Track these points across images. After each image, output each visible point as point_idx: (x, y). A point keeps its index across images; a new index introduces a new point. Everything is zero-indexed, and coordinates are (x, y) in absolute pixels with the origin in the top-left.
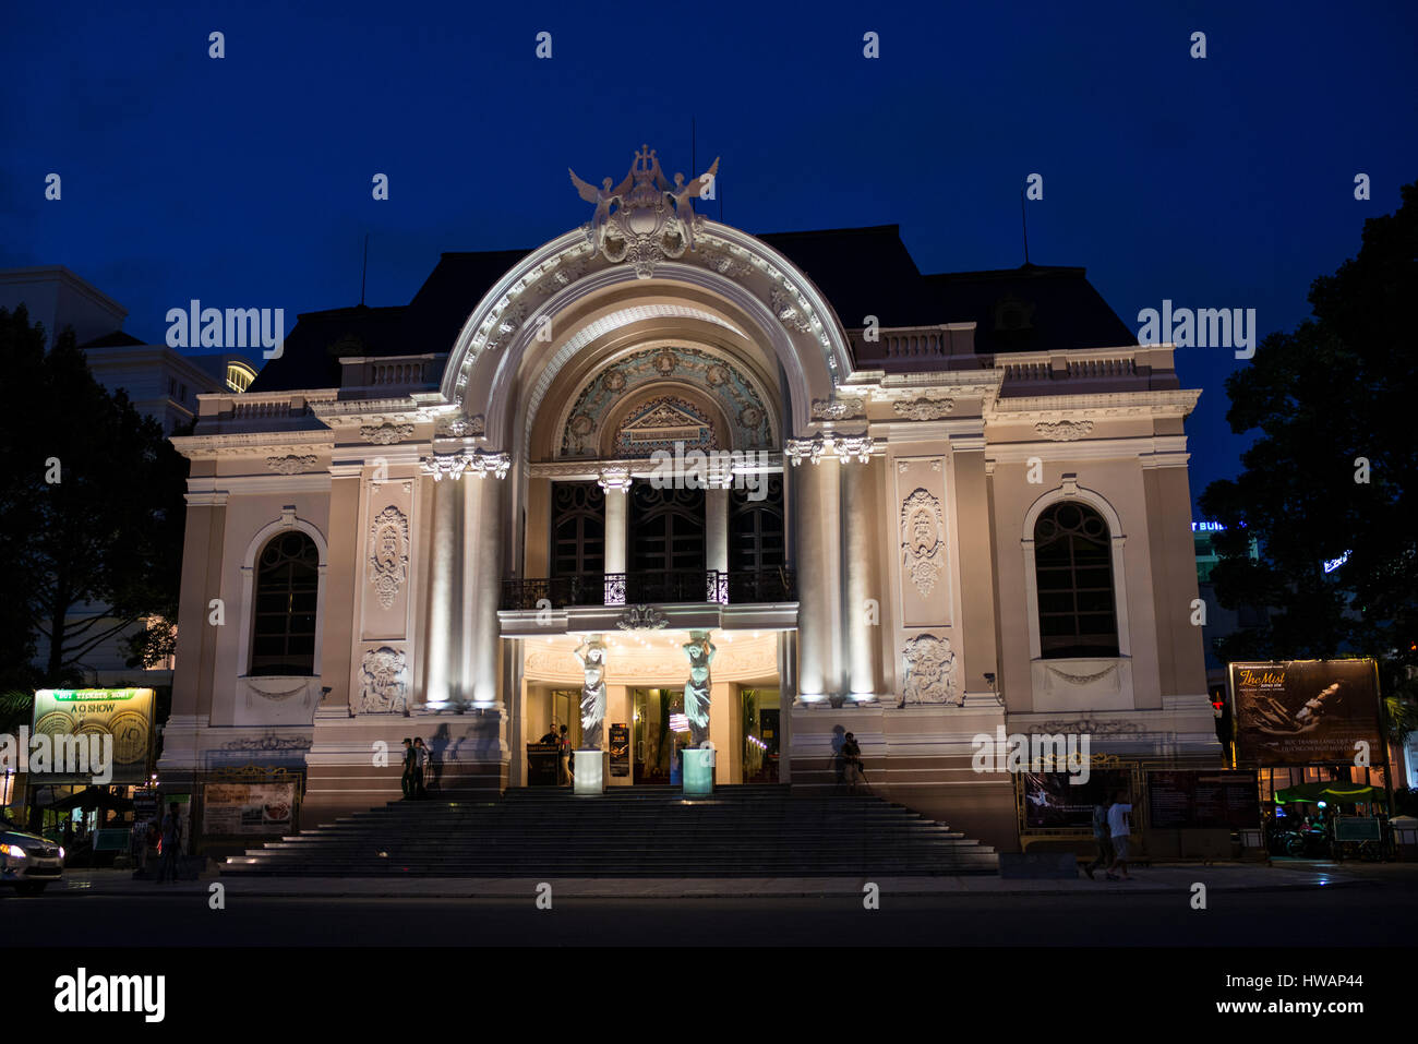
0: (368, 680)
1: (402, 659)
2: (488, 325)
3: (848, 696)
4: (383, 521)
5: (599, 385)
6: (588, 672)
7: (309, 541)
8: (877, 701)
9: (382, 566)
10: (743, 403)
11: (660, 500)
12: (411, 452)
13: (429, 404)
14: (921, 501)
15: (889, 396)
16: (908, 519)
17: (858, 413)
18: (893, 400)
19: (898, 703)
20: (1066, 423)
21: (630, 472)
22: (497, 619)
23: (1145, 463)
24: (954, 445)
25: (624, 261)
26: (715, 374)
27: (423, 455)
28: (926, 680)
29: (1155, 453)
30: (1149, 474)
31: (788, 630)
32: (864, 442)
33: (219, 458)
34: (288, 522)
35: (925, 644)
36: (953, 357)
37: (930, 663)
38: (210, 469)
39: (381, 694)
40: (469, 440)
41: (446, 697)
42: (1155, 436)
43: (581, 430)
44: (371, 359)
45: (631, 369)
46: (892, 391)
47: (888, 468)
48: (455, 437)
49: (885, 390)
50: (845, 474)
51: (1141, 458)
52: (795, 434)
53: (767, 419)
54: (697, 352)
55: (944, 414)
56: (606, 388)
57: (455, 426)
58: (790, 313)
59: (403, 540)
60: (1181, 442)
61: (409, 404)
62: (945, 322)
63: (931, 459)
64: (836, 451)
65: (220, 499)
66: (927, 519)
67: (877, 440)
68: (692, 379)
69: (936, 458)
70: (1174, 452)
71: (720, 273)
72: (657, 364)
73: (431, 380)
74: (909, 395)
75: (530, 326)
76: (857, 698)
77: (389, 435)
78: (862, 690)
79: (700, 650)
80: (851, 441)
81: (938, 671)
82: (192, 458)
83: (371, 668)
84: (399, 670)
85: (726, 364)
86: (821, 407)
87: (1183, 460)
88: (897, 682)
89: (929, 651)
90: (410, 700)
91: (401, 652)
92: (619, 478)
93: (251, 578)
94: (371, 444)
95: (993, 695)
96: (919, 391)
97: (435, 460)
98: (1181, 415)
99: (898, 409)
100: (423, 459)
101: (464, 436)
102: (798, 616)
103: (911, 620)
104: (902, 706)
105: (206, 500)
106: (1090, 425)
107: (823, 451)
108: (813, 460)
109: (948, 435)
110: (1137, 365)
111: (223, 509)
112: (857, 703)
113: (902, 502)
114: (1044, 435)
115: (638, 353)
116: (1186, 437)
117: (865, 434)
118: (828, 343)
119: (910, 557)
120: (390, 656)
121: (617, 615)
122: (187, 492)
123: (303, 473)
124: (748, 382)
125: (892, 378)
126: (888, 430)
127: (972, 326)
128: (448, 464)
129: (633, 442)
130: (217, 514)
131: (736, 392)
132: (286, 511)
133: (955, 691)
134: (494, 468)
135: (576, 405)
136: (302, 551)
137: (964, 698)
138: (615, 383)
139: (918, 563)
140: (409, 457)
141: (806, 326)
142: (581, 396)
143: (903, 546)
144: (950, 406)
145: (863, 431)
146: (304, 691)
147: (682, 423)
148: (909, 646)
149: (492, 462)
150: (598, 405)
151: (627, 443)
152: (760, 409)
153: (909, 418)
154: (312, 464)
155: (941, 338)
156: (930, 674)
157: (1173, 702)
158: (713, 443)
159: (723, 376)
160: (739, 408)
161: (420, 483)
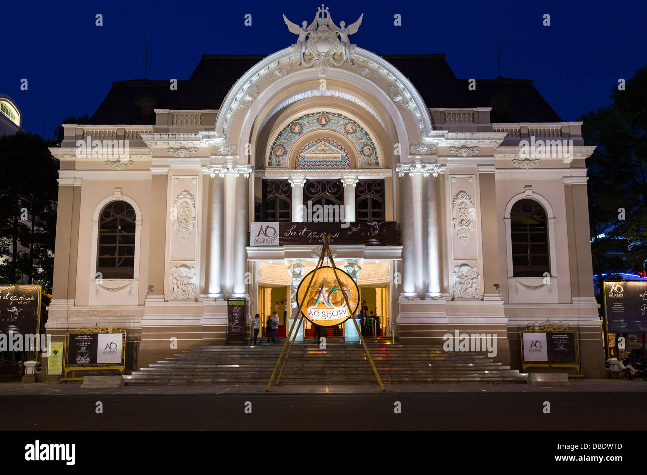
0: (175, 281)
1: (193, 271)
2: (239, 96)
3: (427, 294)
4: (181, 198)
5: (288, 130)
6: (294, 279)
7: (129, 206)
8: (442, 297)
9: (181, 222)
10: (364, 142)
11: (319, 191)
12: (197, 162)
13: (208, 137)
14: (463, 197)
15: (447, 144)
16: (456, 206)
17: (433, 152)
18: (449, 145)
19: (451, 298)
20: (528, 160)
21: (305, 177)
22: (246, 251)
23: (565, 181)
24: (479, 169)
25: (312, 66)
26: (349, 127)
27: (203, 164)
28: (465, 286)
29: (571, 177)
30: (567, 187)
31: (396, 260)
32: (436, 166)
33: (77, 160)
34: (117, 196)
35: (465, 269)
36: (480, 125)
37: (467, 278)
38: (71, 166)
39: (182, 289)
40: (229, 157)
41: (219, 291)
42: (571, 168)
43: (278, 153)
44: (172, 111)
45: (305, 123)
46: (449, 141)
47: (446, 180)
48: (222, 155)
49: (446, 140)
50: (426, 183)
51: (564, 179)
52: (401, 161)
53: (376, 152)
54: (339, 115)
55: (475, 154)
56: (292, 132)
57: (222, 149)
58: (398, 99)
59: (193, 208)
60: (584, 172)
61: (196, 136)
62: (476, 107)
63: (468, 176)
64: (422, 170)
65: (78, 183)
66: (466, 206)
67: (442, 166)
68: (338, 129)
69: (470, 176)
70: (581, 177)
71: (361, 75)
72: (319, 121)
73: (209, 124)
74: (459, 143)
75: (262, 98)
76: (432, 295)
77: (185, 152)
78: (434, 290)
79: (353, 269)
80: (429, 166)
81: (471, 282)
82: (61, 160)
83: (176, 275)
84: (191, 276)
85: (355, 122)
86: (415, 148)
87: (584, 181)
88: (450, 287)
89: (467, 272)
90: (198, 292)
91: (193, 267)
92: (300, 179)
93: (97, 226)
94: (174, 157)
95: (497, 295)
96: (463, 142)
97: (211, 167)
98: (584, 158)
99: (452, 150)
100: (203, 166)
101: (227, 155)
102: (402, 253)
103: (457, 257)
104: (453, 299)
105: (70, 183)
106: (539, 161)
107: (415, 170)
108: (410, 174)
109: (476, 164)
110: (563, 132)
111: (80, 188)
112: (432, 297)
113: (453, 197)
114: (516, 165)
115: (309, 114)
116: (587, 169)
117: (436, 163)
118: (419, 115)
119: (457, 225)
120: (187, 269)
121: (311, 250)
122: (59, 178)
123: (125, 170)
124: (366, 132)
125: (451, 135)
126: (446, 161)
127: (489, 109)
128: (219, 169)
129: (306, 160)
130: (76, 191)
131: (360, 137)
132: (115, 190)
133: (479, 293)
134: (243, 172)
135: (276, 140)
136: (125, 212)
137: (484, 296)
138: (297, 129)
139: (461, 228)
140: (195, 164)
141: (407, 106)
142: (279, 135)
143: (453, 219)
144: (478, 150)
145: (435, 161)
146: (128, 287)
147: (333, 152)
148: (457, 269)
149: (242, 169)
150: (288, 140)
151: (303, 161)
152: (373, 146)
153: (457, 155)
154: (131, 165)
155: (473, 114)
156: (467, 284)
157: (578, 300)
158: (348, 163)
159: (353, 128)
160: (362, 145)
161: (201, 179)
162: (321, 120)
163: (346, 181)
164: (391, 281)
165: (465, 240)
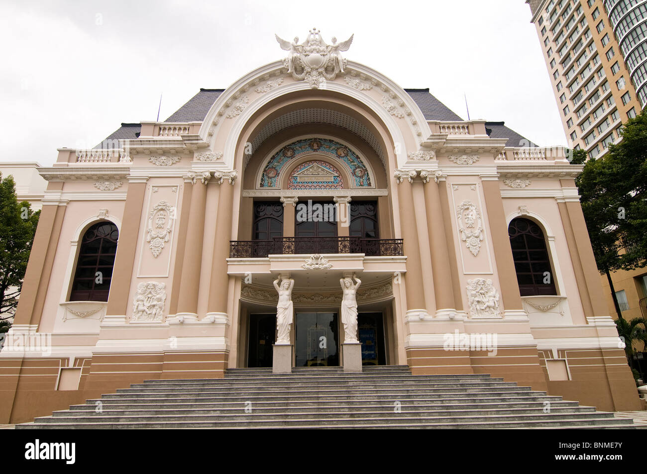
5: (281, 154)
9: (155, 234)
10: (355, 165)
17: (433, 157)
22: (226, 263)
25: (303, 80)
26: (341, 152)
33: (66, 181)
36: (476, 136)
43: (271, 175)
45: (298, 148)
47: (448, 188)
53: (368, 174)
54: (331, 141)
56: (284, 156)
59: (170, 219)
60: (575, 191)
68: (329, 153)
72: (311, 146)
85: (346, 147)
90: (167, 312)
93: (77, 247)
99: (451, 158)
102: (406, 264)
114: (508, 184)
115: (301, 140)
121: (301, 260)
123: (114, 191)
124: (357, 156)
129: (298, 181)
131: (351, 160)
135: (268, 163)
137: (505, 314)
138: (289, 154)
142: (271, 159)
144: (478, 158)
146: (100, 311)
147: (324, 173)
150: (280, 164)
151: (295, 182)
152: (364, 168)
153: (457, 163)
154: (120, 185)
155: (467, 127)
156: (484, 300)
157: (593, 320)
158: (340, 183)
159: (345, 152)
160: (353, 167)
161: (183, 188)
162: (313, 145)
163: (339, 199)
164: (395, 298)
165: (475, 252)
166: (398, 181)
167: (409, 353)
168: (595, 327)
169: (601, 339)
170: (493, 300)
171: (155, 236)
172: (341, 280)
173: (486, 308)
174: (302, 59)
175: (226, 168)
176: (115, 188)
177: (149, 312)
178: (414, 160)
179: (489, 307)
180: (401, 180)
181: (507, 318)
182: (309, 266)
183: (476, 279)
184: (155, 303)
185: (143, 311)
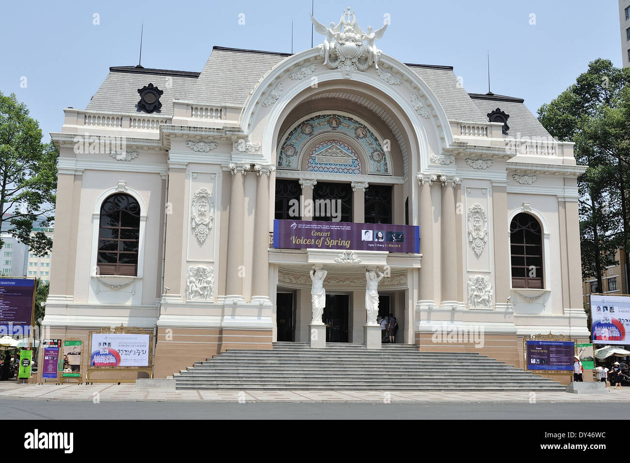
5: (299, 130)
7: (136, 201)
10: (373, 148)
11: (328, 194)
15: (464, 155)
16: (471, 217)
17: (452, 162)
18: (466, 157)
19: (466, 307)
20: (526, 175)
21: (316, 178)
22: (268, 253)
26: (360, 131)
36: (493, 139)
43: (289, 153)
44: (191, 103)
45: (316, 124)
47: (462, 191)
48: (245, 152)
52: (422, 169)
53: (385, 158)
54: (350, 119)
56: (303, 132)
66: (479, 218)
68: (348, 133)
72: (329, 123)
74: (474, 155)
81: (484, 292)
82: (61, 146)
85: (365, 127)
88: (465, 297)
90: (217, 293)
93: (99, 219)
99: (467, 162)
102: (421, 261)
106: (537, 178)
112: (451, 306)
114: (516, 180)
124: (376, 137)
127: (502, 124)
131: (370, 143)
133: (492, 303)
135: (286, 139)
137: (496, 306)
138: (307, 130)
142: (289, 135)
144: (492, 163)
146: (132, 285)
147: (343, 156)
150: (299, 141)
151: (314, 163)
152: (382, 152)
153: (473, 167)
154: (137, 156)
155: (486, 128)
156: (481, 294)
157: (569, 312)
158: (358, 167)
159: (364, 133)
160: (372, 151)
161: (221, 175)
162: (332, 122)
163: (356, 185)
164: (408, 289)
165: (478, 252)
166: (420, 183)
167: (417, 335)
168: (569, 318)
169: (572, 328)
170: (488, 294)
171: (200, 223)
172: (367, 273)
173: (481, 301)
174: (337, 48)
175: (265, 161)
176: (132, 159)
177: (201, 293)
178: (435, 163)
179: (484, 300)
180: (423, 182)
181: (497, 310)
182: (342, 260)
183: (476, 276)
184: (205, 285)
185: (196, 292)
